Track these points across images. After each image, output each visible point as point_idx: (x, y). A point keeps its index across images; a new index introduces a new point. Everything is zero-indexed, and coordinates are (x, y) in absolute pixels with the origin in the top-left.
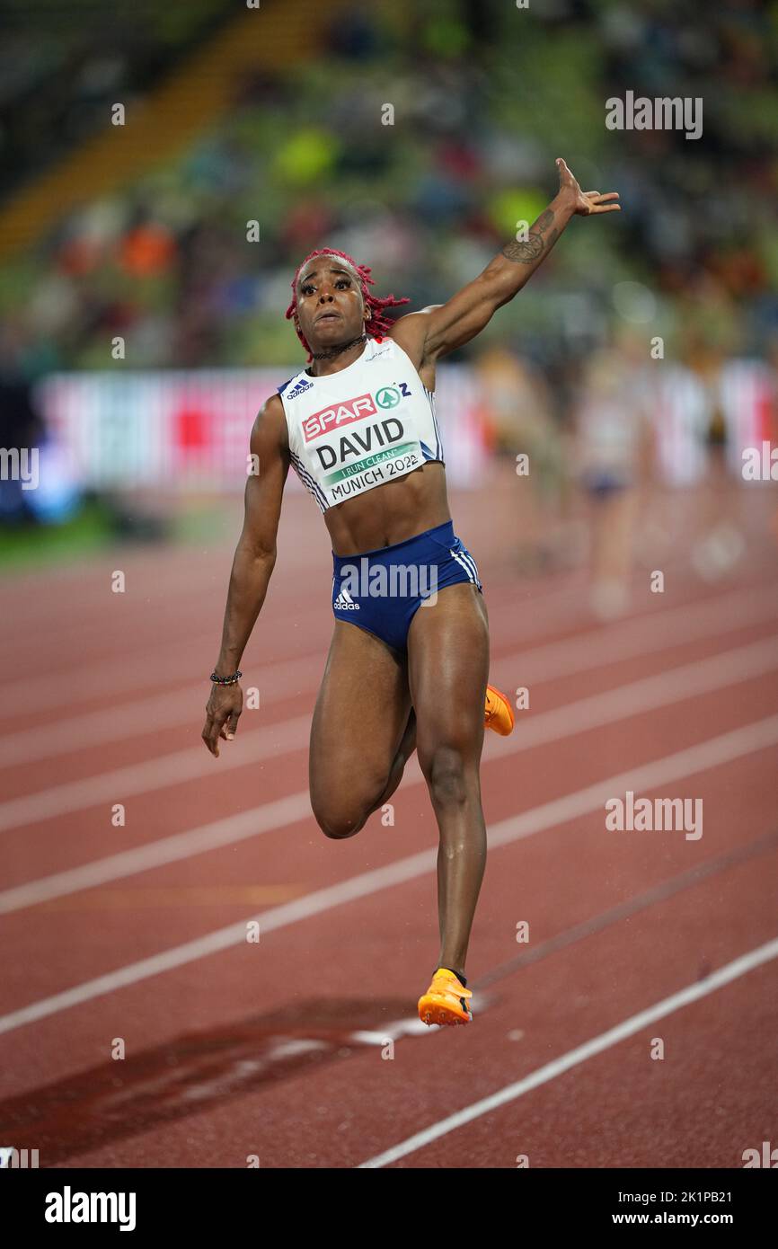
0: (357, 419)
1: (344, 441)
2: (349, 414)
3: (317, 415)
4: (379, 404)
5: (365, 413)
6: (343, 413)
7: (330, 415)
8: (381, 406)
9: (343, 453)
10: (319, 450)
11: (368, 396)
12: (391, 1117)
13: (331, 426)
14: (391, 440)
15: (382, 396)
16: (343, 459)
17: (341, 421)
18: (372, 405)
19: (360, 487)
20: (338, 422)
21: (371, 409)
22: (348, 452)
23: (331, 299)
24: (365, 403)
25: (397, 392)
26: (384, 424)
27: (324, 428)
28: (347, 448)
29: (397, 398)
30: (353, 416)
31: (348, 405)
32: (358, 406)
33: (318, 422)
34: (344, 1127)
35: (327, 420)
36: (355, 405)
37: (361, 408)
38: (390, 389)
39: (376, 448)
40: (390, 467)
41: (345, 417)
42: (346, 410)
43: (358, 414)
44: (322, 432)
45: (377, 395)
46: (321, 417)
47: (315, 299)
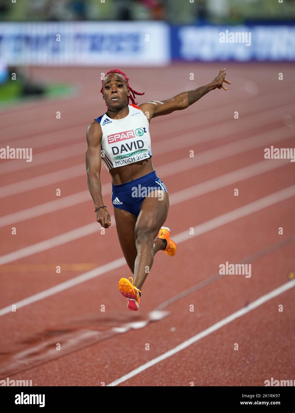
0: (128, 138)
1: (123, 146)
2: (125, 136)
3: (113, 135)
4: (136, 134)
5: (131, 137)
6: (123, 136)
7: (118, 136)
8: (137, 135)
9: (122, 150)
10: (113, 148)
11: (132, 131)
12: (124, 363)
13: (118, 140)
14: (139, 147)
15: (137, 131)
16: (121, 152)
17: (122, 139)
18: (134, 134)
19: (126, 163)
20: (121, 139)
21: (133, 136)
22: (124, 150)
23: (116, 92)
24: (131, 133)
25: (143, 131)
26: (138, 142)
27: (116, 140)
28: (123, 149)
29: (142, 133)
30: (127, 137)
31: (125, 133)
32: (129, 134)
33: (113, 138)
34: (106, 367)
35: (117, 138)
36: (127, 133)
37: (130, 135)
38: (139, 129)
39: (134, 150)
40: (138, 157)
41: (123, 137)
42: (124, 135)
43: (128, 137)
44: (114, 142)
45: (136, 131)
46: (115, 136)
47: (110, 91)
